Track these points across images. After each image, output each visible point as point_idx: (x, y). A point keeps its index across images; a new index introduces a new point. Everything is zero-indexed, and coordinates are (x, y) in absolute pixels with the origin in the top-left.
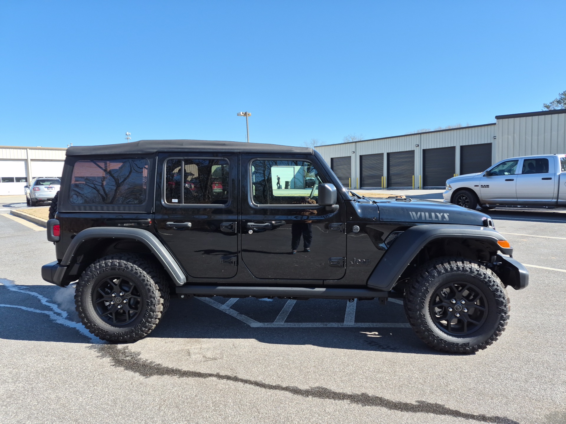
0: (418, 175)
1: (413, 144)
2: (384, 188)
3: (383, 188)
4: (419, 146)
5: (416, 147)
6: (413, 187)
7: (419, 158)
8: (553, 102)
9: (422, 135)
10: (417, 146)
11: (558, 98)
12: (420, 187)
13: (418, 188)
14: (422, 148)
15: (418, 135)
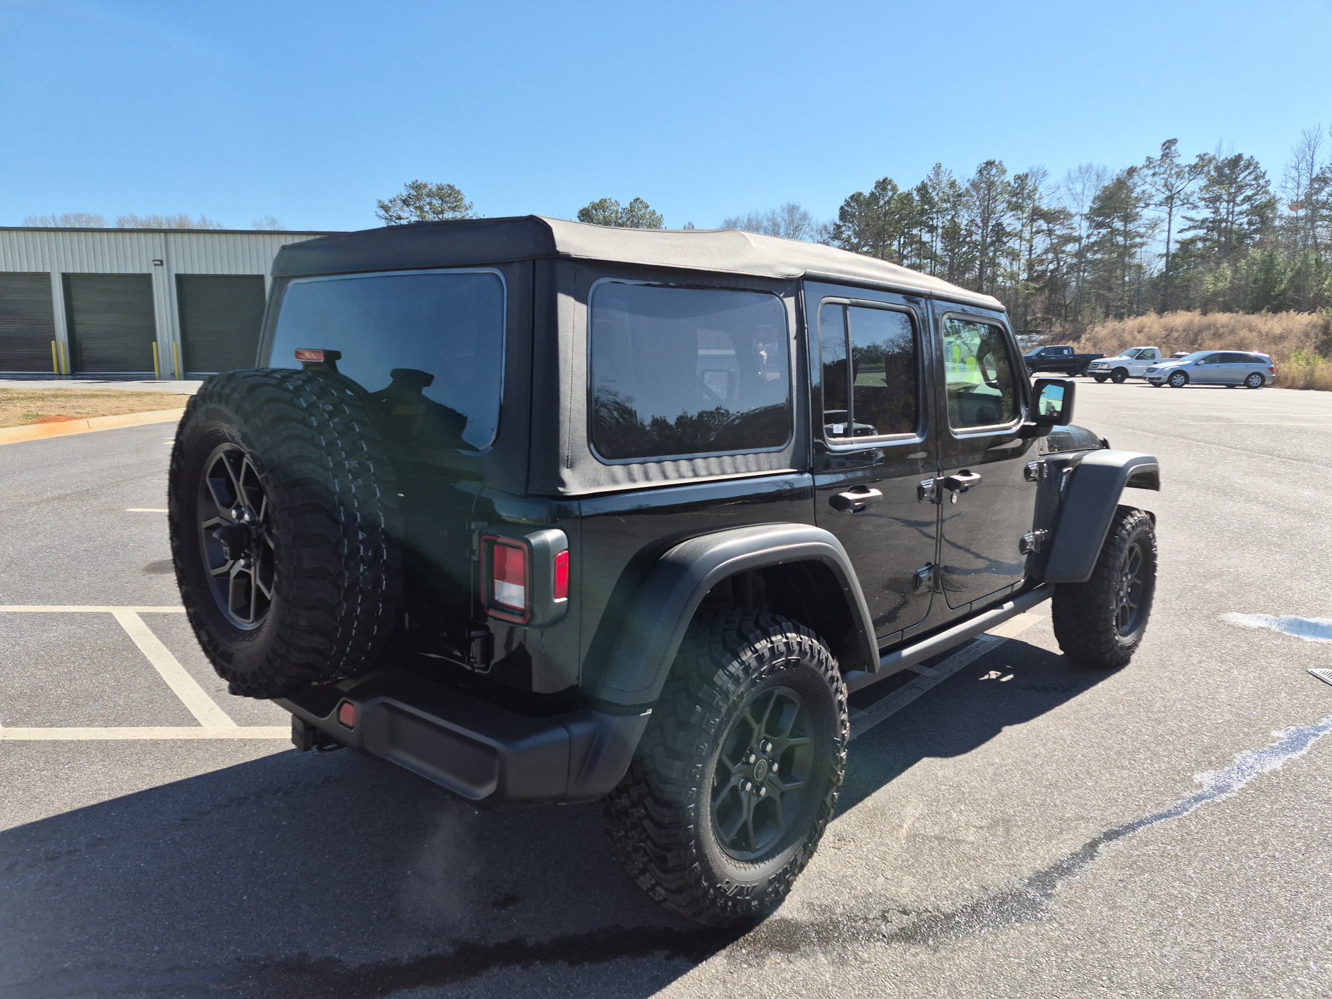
0: (166, 340)
1: (145, 257)
2: (60, 374)
3: (60, 376)
4: (165, 263)
5: (155, 265)
6: (156, 373)
7: (168, 297)
8: (395, 200)
9: (171, 237)
10: (159, 263)
11: (405, 194)
12: (176, 373)
13: (172, 377)
14: (174, 271)
15: (157, 235)
